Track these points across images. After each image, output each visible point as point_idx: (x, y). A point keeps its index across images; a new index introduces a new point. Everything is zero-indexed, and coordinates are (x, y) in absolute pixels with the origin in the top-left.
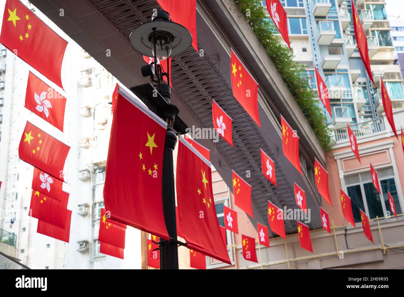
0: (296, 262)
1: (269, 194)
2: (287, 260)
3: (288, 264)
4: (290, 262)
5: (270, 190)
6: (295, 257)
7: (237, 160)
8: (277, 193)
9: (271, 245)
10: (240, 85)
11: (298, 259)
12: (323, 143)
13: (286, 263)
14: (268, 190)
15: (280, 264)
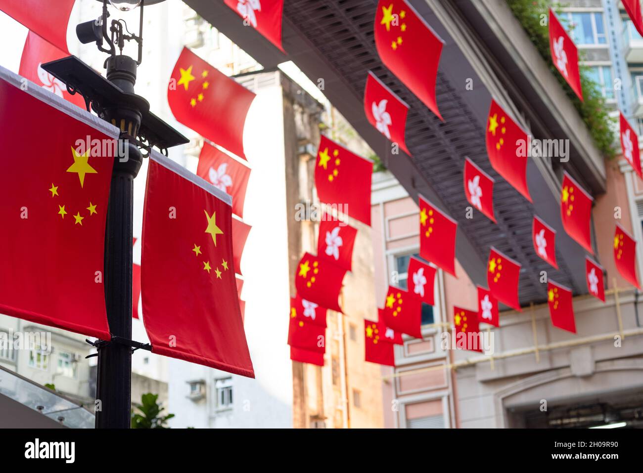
0: (550, 350)
1: (502, 235)
2: (534, 348)
3: (537, 355)
4: (540, 351)
5: (504, 227)
6: (549, 341)
7: (444, 175)
8: (518, 232)
9: (502, 323)
10: (397, 45)
11: (554, 345)
12: (601, 144)
13: (533, 352)
14: (501, 228)
15: (523, 354)
